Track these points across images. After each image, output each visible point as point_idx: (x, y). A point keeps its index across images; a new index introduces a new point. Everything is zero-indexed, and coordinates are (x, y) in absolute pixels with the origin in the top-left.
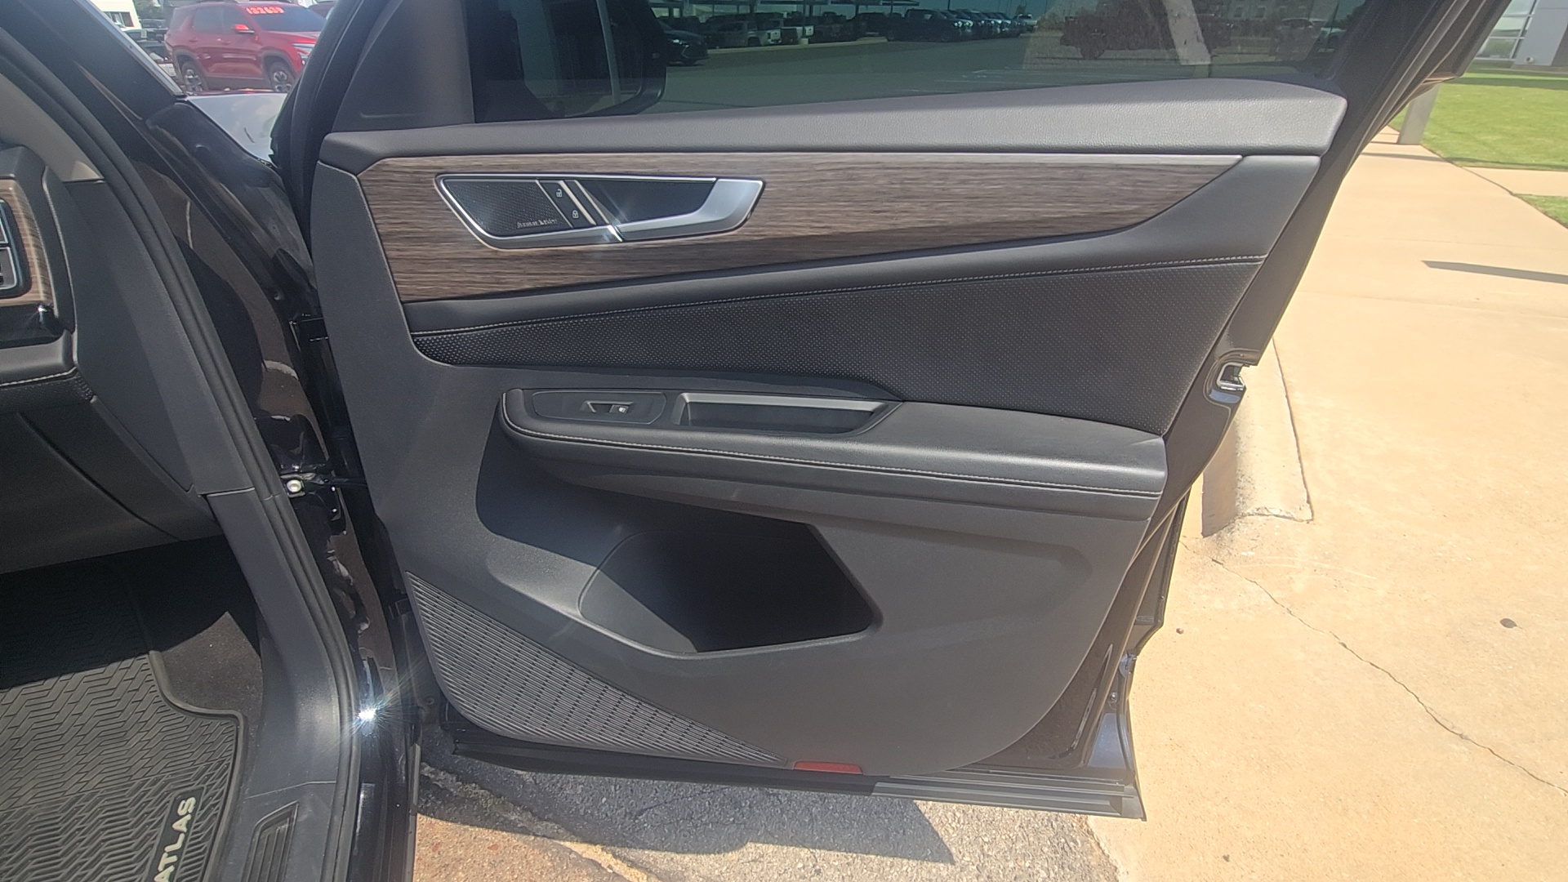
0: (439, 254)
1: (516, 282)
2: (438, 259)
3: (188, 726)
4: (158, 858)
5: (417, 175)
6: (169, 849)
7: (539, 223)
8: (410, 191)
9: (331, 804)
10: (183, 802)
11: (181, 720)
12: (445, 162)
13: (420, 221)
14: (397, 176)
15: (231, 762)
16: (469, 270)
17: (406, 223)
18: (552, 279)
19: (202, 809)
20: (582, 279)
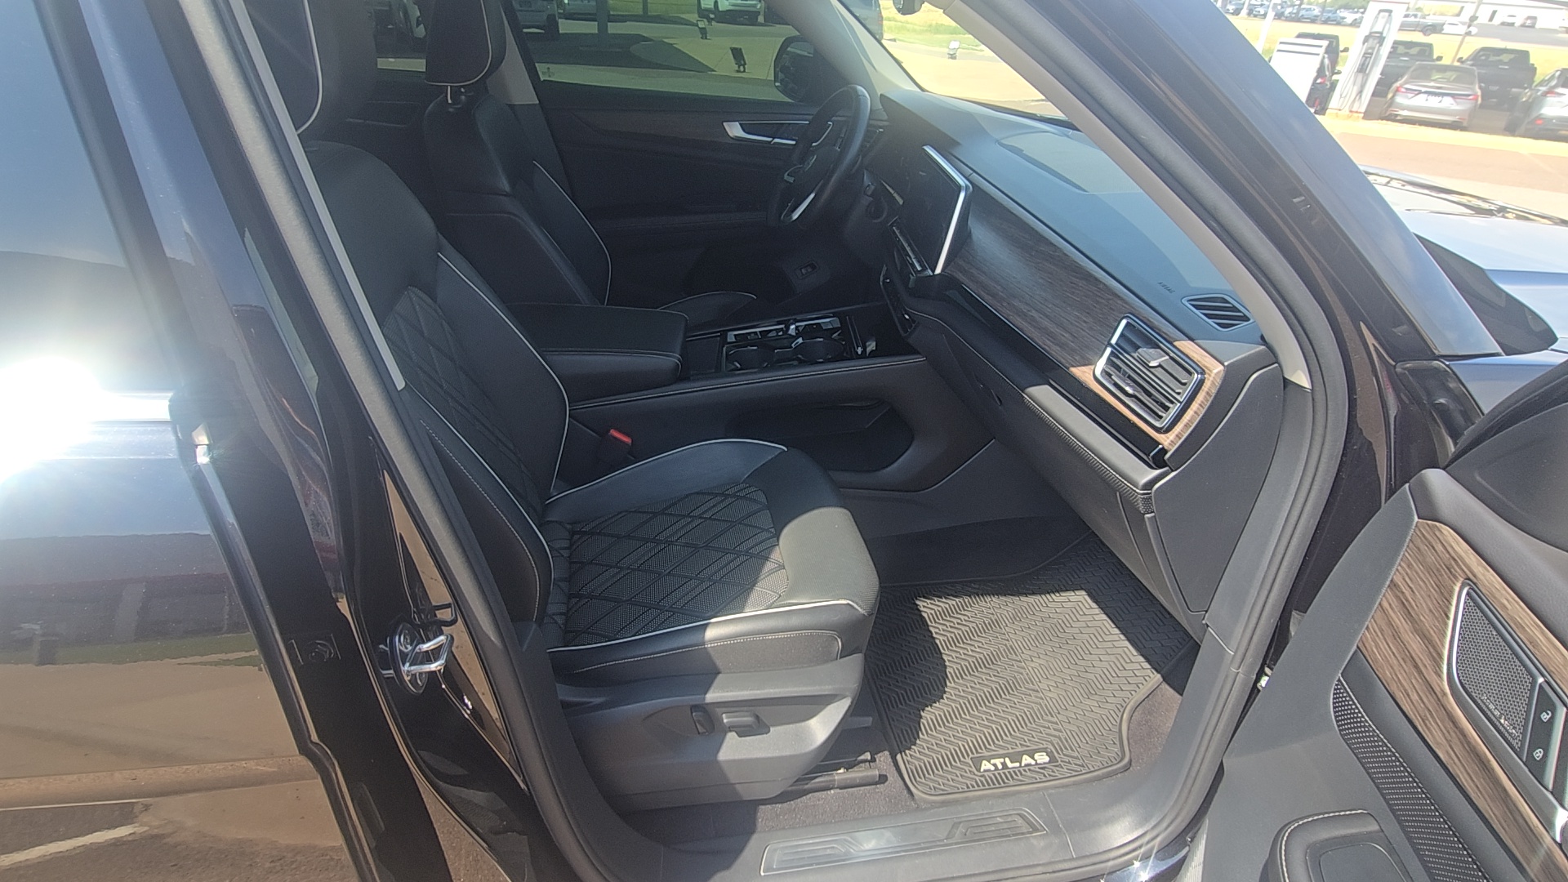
0: (1408, 642)
1: (1435, 737)
2: (1405, 645)
3: (1110, 730)
4: (999, 756)
5: (1451, 565)
6: (1007, 760)
7: (1500, 718)
8: (1438, 570)
9: (1053, 860)
10: (1045, 754)
11: (1115, 723)
12: (1483, 575)
13: (1422, 601)
14: (1439, 548)
15: (1084, 772)
16: (1413, 681)
17: (1412, 591)
18: (1466, 780)
19: (1039, 768)
20: (1491, 817)
